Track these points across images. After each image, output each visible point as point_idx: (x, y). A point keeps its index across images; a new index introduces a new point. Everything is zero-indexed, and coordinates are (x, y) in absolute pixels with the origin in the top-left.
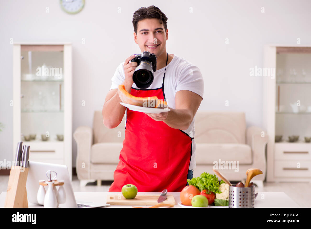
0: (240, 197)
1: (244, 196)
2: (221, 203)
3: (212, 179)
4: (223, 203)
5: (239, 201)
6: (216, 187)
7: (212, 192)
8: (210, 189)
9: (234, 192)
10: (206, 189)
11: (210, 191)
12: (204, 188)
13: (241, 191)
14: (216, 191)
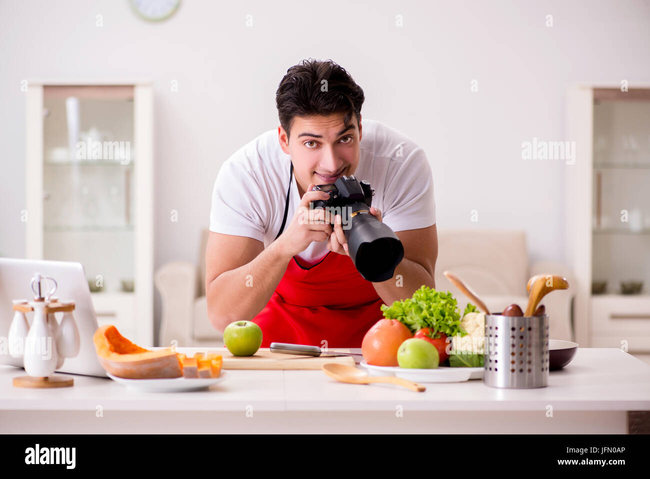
0: (513, 341)
1: (522, 337)
2: (466, 360)
3: (443, 302)
4: (471, 359)
5: (511, 352)
6: (452, 320)
7: (442, 333)
8: (438, 326)
9: (497, 328)
10: (429, 325)
11: (438, 332)
12: (423, 324)
13: (515, 326)
14: (453, 330)
